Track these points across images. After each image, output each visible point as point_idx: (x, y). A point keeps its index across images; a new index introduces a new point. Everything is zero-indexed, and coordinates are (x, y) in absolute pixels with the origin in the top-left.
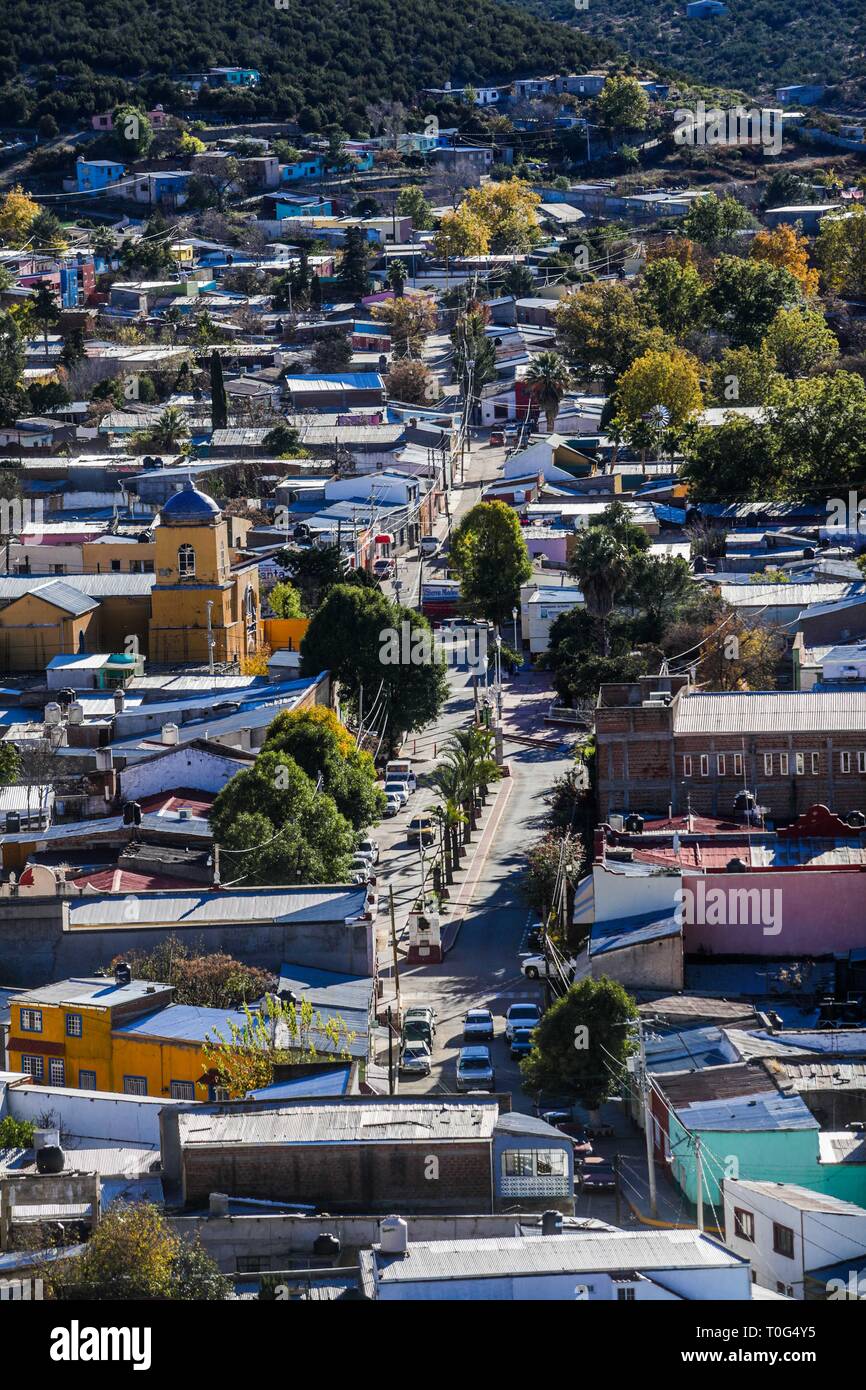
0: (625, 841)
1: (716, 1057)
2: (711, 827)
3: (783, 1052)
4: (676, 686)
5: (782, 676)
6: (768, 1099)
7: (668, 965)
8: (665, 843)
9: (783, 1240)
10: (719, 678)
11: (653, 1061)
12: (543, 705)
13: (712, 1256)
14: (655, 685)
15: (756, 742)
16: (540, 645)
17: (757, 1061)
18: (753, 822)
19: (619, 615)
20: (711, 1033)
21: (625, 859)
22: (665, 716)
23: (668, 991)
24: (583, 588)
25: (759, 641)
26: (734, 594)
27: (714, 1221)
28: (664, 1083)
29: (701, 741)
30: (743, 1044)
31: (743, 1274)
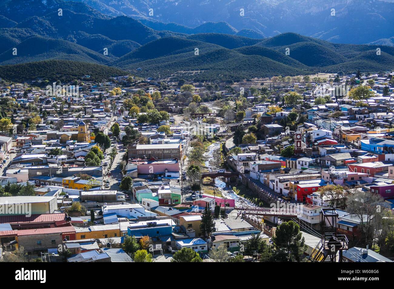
0: (131, 161)
1: (141, 185)
2: (140, 160)
3: (148, 184)
4: (137, 144)
5: (148, 143)
6: (147, 189)
7: (136, 175)
8: (135, 161)
9: (148, 205)
10: (141, 143)
11: (134, 185)
12: (122, 146)
13: (141, 207)
14: (134, 144)
15: (145, 150)
16: (121, 139)
17: (146, 185)
18: (145, 159)
19: (130, 136)
20: (140, 182)
21: (131, 163)
22: (135, 147)
23: (136, 178)
24: (126, 133)
25: (146, 139)
26: (143, 133)
27: (141, 202)
28: (135, 188)
29: (139, 150)
30: (144, 183)
31: (144, 208)
